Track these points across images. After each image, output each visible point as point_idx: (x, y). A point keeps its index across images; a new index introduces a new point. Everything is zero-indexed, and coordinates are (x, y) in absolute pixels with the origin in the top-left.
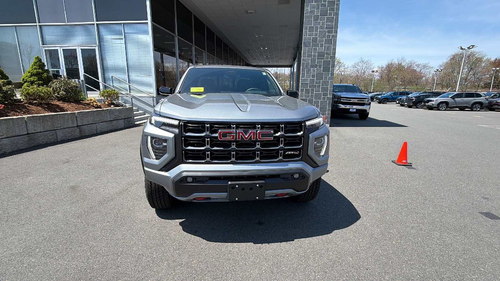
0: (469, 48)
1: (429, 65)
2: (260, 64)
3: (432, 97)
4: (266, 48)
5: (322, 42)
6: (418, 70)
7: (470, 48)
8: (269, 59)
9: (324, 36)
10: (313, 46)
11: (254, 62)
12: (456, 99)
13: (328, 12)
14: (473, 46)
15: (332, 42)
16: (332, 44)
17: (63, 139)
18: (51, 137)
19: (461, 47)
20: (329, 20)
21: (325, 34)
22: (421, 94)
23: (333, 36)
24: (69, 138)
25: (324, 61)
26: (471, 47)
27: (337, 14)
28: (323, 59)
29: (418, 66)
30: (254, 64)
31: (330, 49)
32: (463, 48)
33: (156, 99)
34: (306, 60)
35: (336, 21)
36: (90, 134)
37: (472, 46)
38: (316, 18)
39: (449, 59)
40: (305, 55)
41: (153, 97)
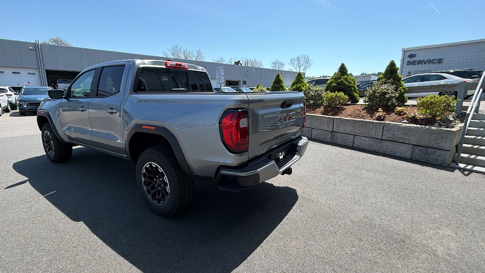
17: (316, 138)
18: (307, 133)
24: (321, 139)
36: (343, 144)
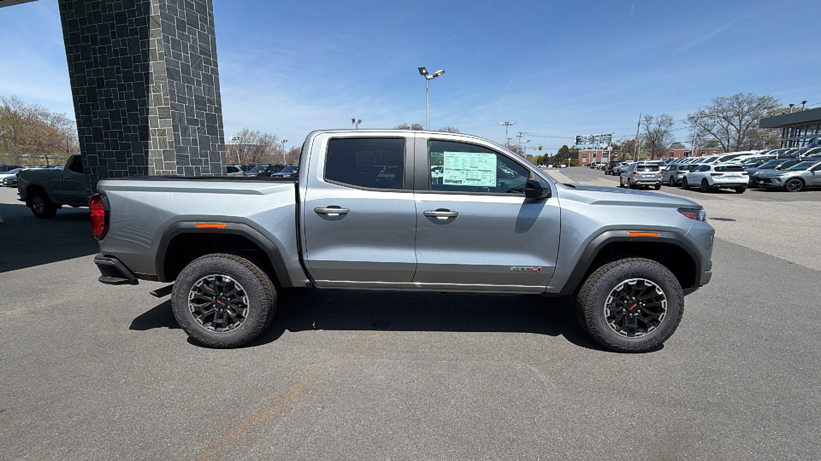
35: (214, 45)
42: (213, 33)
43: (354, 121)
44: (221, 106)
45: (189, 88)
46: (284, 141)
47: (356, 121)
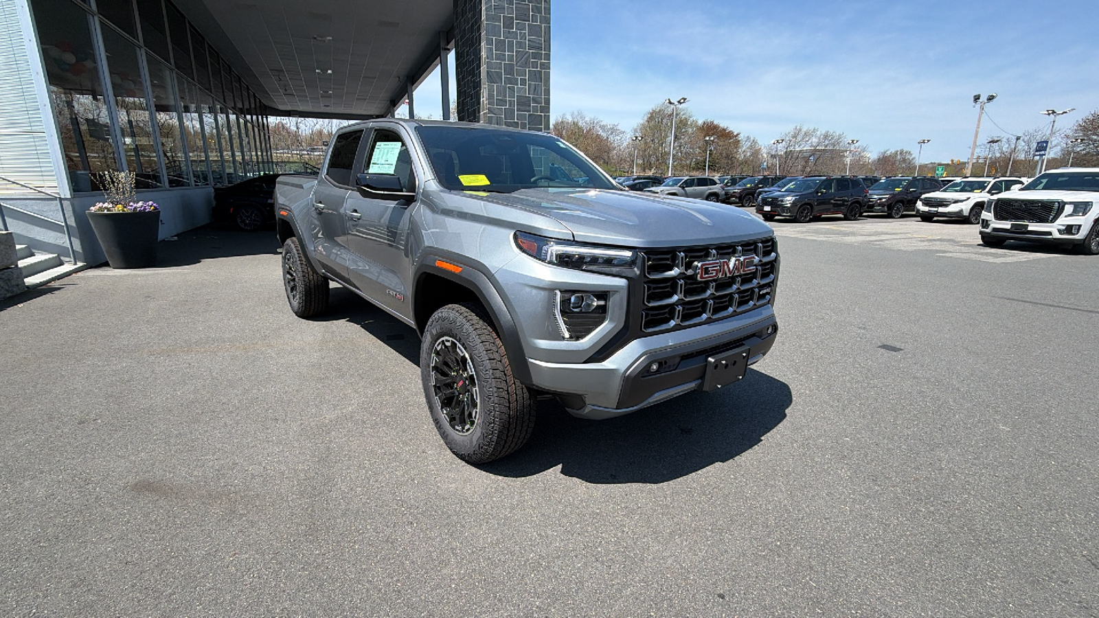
0: (679, 102)
1: (619, 127)
2: (301, 108)
3: (652, 186)
4: (330, 72)
5: (524, 75)
6: (604, 135)
7: (681, 103)
8: (330, 96)
9: (526, 64)
10: (507, 82)
11: (285, 104)
12: (686, 188)
13: (531, 13)
14: (685, 99)
15: (541, 78)
16: (541, 82)
19: (669, 100)
20: (534, 31)
21: (527, 59)
22: (636, 181)
23: (544, 65)
25: (530, 115)
26: (682, 101)
27: (547, 21)
28: (527, 112)
29: (603, 127)
30: (282, 108)
31: (540, 91)
32: (672, 101)
33: (73, 205)
34: (495, 112)
35: (547, 36)
37: (683, 99)
38: (509, 24)
39: (646, 118)
40: (492, 101)
41: (61, 199)
42: (548, 21)
43: (979, 99)
44: (549, 104)
45: (512, 89)
46: (853, 141)
47: (983, 98)
